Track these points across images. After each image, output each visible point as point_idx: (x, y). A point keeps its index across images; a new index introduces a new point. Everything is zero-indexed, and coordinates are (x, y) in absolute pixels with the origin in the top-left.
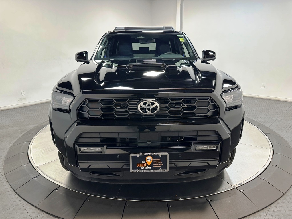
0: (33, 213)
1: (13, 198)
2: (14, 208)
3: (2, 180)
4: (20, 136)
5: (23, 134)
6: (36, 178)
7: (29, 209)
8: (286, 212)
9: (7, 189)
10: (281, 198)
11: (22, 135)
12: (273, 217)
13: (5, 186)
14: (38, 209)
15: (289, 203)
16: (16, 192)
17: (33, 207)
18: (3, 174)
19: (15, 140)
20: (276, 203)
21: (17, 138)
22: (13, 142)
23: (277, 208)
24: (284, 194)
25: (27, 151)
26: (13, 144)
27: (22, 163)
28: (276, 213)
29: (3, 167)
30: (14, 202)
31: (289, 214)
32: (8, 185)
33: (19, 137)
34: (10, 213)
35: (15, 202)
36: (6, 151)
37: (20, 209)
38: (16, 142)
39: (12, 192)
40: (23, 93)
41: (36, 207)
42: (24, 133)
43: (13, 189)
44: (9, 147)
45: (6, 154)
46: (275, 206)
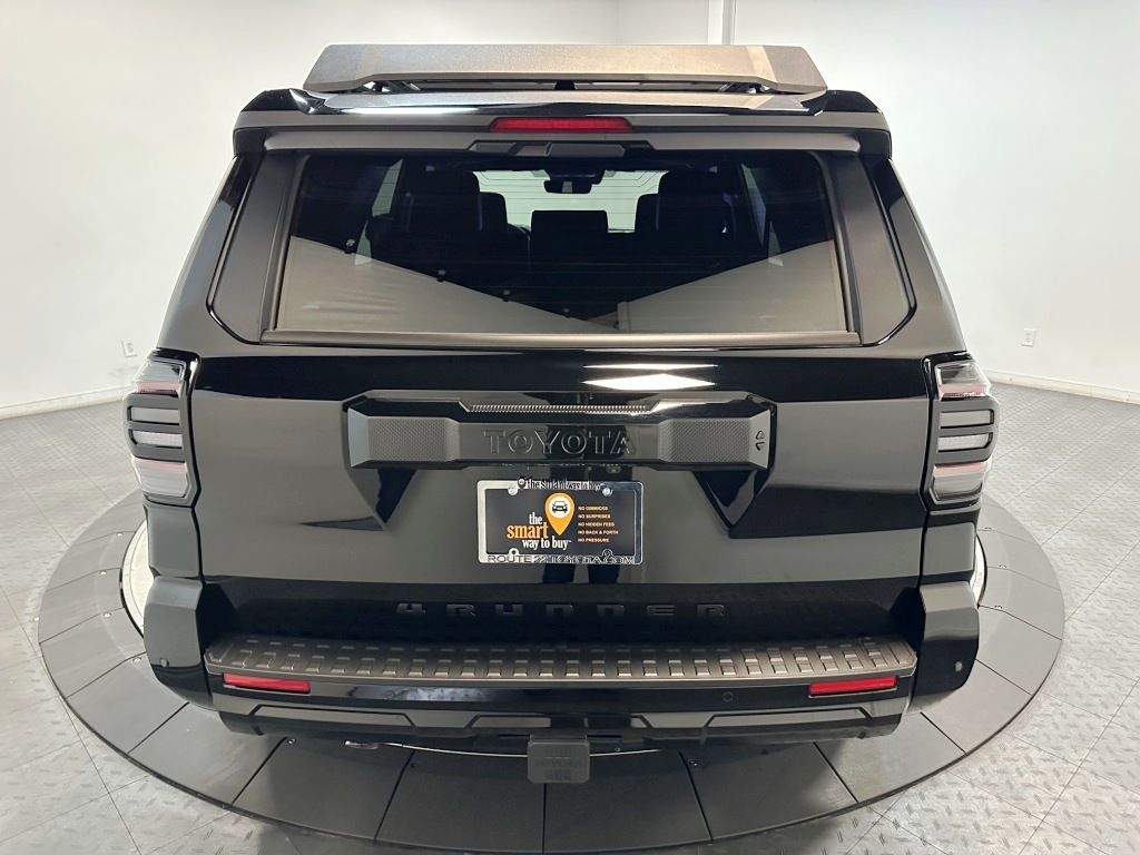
0: (113, 773)
1: (59, 723)
2: (57, 753)
3: (29, 661)
4: (106, 509)
5: (116, 502)
6: (137, 660)
7: (105, 759)
8: (950, 814)
9: (43, 690)
10: (951, 770)
11: (112, 505)
12: (900, 829)
13: (38, 681)
14: (133, 761)
15: (973, 786)
16: (68, 704)
17: (118, 755)
18: (35, 640)
19: (87, 525)
20: (927, 783)
21: (95, 518)
22: (76, 534)
23: (923, 799)
24: (967, 755)
25: (120, 566)
26: (77, 536)
27: (97, 606)
28: (915, 816)
29: (37, 619)
30: (59, 734)
31: (960, 822)
32: (47, 677)
33: (100, 513)
34: (42, 771)
35: (64, 734)
36: (53, 564)
37: (76, 759)
38: (88, 531)
39: (56, 703)
40: (131, 350)
41: (126, 756)
42: (118, 501)
43: (61, 694)
44: (64, 548)
45: (52, 572)
46: (921, 794)
